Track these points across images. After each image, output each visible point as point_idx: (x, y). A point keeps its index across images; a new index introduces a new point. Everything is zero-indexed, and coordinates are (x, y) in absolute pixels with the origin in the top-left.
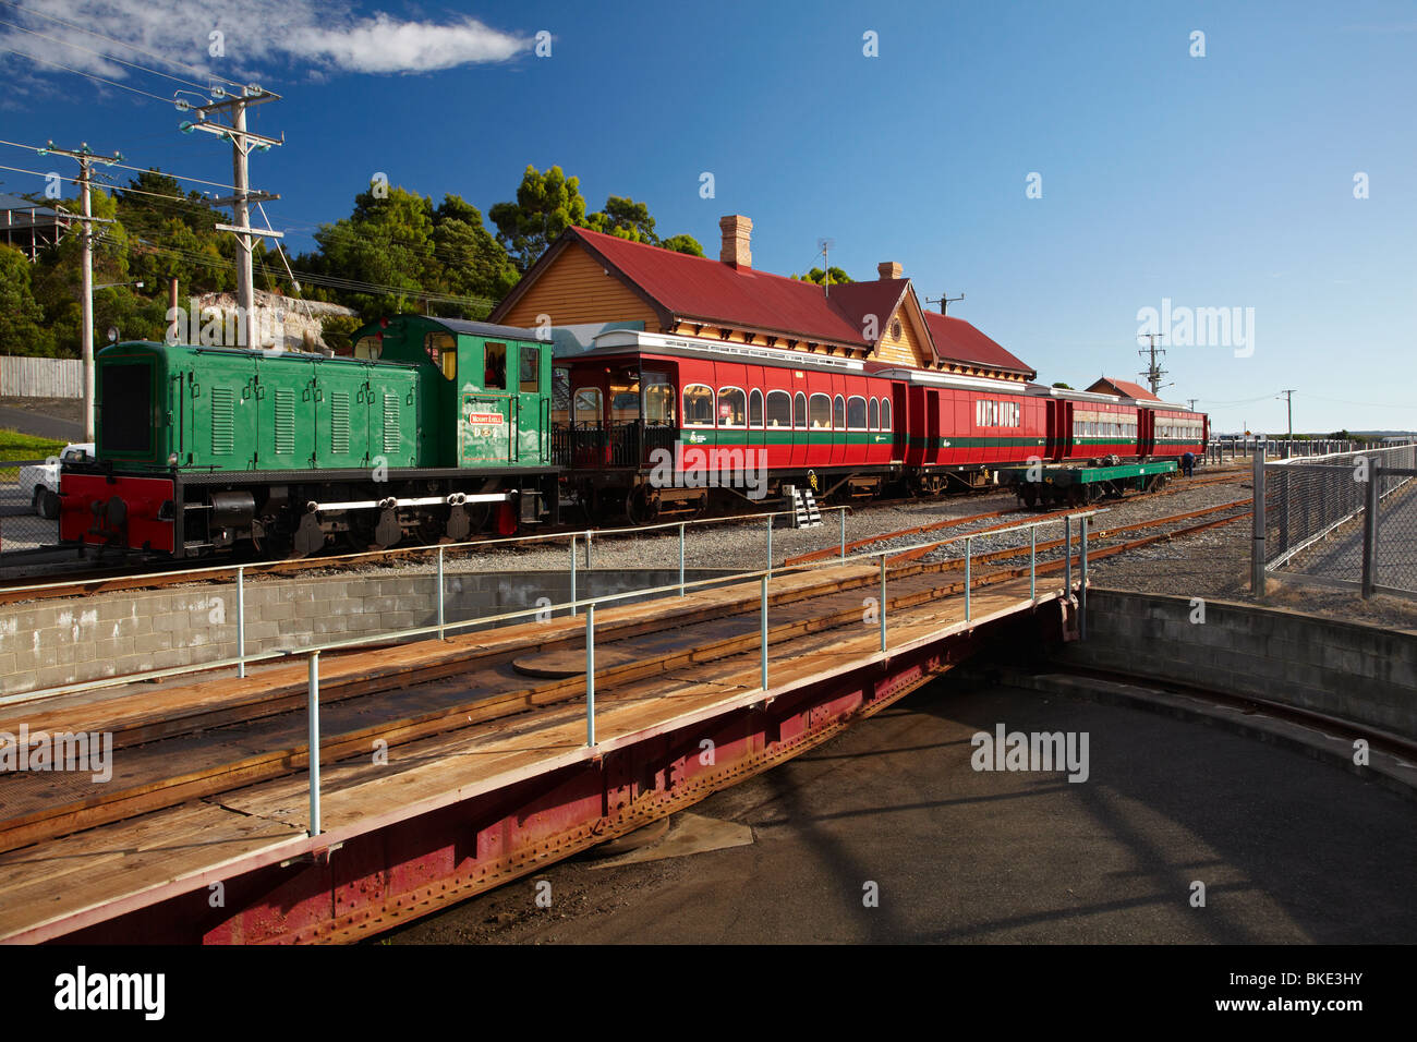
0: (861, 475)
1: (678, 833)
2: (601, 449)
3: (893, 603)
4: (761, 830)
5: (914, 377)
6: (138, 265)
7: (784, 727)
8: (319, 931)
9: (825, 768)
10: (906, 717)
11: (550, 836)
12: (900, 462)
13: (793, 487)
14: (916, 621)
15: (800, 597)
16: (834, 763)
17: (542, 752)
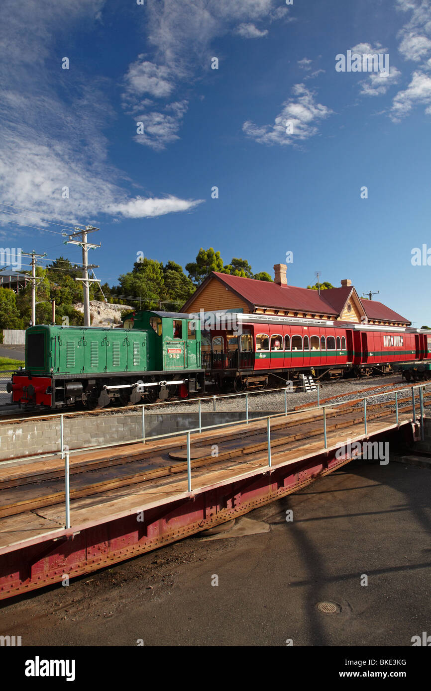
0: (334, 369)
1: (238, 526)
2: (223, 361)
3: (335, 426)
4: (274, 526)
5: (355, 327)
6: (53, 293)
7: (286, 481)
8: (80, 565)
9: (305, 498)
10: (344, 475)
11: (181, 527)
12: (351, 363)
13: (303, 375)
14: (344, 434)
15: (297, 424)
16: (310, 496)
17: (169, 494)
